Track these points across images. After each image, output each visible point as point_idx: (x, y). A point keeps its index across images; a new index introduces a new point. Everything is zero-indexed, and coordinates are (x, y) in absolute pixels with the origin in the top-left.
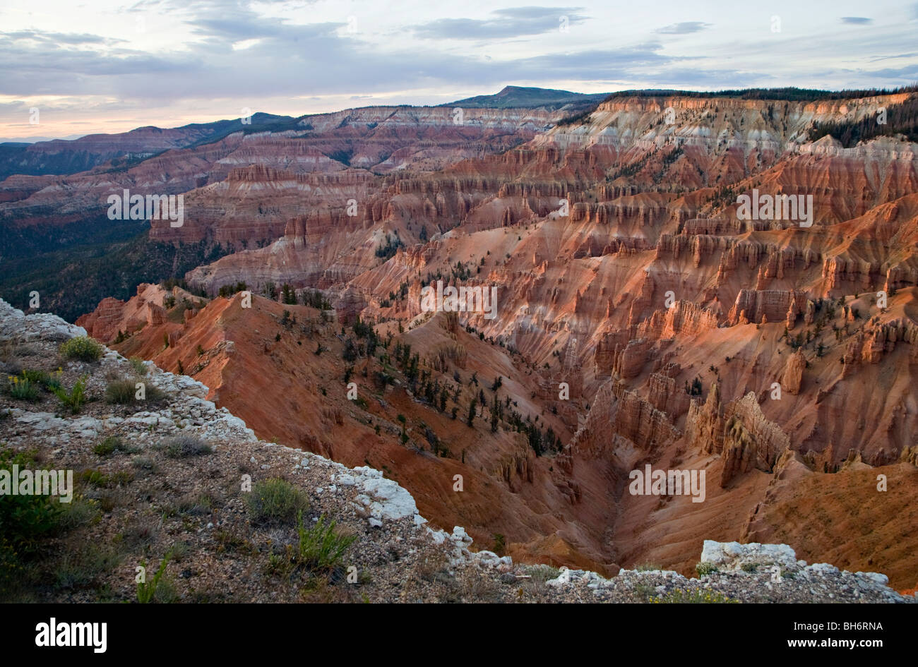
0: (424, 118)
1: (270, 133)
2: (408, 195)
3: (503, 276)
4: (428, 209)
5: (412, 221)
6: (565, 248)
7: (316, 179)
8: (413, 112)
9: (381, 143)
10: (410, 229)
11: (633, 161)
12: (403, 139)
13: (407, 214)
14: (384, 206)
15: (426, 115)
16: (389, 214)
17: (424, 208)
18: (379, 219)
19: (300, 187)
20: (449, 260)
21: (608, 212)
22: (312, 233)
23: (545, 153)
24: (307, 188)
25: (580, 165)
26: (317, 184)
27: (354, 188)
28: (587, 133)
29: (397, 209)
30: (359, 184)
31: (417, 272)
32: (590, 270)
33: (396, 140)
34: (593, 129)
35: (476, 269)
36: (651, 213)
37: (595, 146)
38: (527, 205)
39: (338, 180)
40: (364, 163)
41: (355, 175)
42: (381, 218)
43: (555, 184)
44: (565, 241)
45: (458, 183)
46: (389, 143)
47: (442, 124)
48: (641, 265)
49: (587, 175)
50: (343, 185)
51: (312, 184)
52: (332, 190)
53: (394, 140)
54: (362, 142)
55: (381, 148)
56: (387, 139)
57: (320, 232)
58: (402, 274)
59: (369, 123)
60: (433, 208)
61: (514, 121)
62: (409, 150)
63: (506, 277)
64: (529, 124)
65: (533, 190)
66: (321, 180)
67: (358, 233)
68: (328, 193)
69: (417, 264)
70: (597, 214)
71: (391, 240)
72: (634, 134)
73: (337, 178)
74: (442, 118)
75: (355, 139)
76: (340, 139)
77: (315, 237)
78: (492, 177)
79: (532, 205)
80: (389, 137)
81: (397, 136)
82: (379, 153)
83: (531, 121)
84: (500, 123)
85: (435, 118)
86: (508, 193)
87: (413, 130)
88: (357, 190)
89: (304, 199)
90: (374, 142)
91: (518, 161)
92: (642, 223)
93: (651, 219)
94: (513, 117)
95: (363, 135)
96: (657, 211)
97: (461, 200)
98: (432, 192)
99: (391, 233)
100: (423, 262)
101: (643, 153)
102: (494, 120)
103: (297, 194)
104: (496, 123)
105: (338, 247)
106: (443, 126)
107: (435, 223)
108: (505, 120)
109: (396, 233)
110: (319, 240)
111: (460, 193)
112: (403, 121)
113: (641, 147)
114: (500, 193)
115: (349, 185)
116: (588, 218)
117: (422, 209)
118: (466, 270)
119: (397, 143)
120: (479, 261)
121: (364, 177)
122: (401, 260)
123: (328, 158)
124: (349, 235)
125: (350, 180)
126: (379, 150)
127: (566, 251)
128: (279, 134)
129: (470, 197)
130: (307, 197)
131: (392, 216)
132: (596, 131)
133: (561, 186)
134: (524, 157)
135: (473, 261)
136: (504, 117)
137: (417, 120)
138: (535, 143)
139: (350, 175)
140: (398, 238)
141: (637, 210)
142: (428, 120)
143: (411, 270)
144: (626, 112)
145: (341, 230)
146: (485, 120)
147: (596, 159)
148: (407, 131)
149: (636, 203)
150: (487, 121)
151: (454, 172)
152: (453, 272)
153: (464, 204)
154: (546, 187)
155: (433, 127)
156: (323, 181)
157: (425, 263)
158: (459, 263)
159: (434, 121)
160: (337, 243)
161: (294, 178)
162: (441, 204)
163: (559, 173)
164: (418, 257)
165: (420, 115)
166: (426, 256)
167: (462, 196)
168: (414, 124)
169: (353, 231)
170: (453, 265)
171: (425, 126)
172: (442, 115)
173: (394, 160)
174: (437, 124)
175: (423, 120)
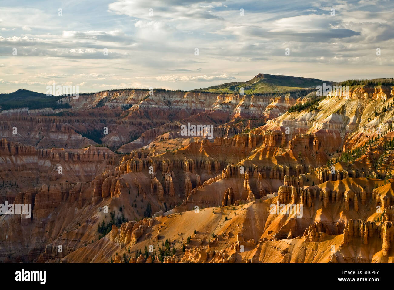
0: (177, 101)
1: (27, 109)
2: (138, 174)
3: (197, 256)
4: (155, 187)
5: (139, 199)
6: (269, 229)
7: (57, 155)
8: (166, 96)
9: (132, 124)
10: (136, 206)
11: (356, 146)
12: (154, 121)
13: (134, 192)
14: (112, 183)
15: (178, 99)
16: (117, 191)
17: (152, 187)
18: (108, 196)
19: (41, 162)
20: (159, 238)
21: (312, 195)
22: (40, 208)
23: (271, 137)
24: (48, 163)
25: (304, 149)
26: (58, 160)
27: (94, 165)
28: (314, 120)
29: (125, 186)
30: (100, 162)
31: (127, 249)
32: (279, 253)
33: (148, 121)
34: (320, 115)
35: (182, 247)
36: (356, 199)
37: (320, 132)
38: (248, 187)
39: (79, 157)
40: (115, 142)
41: (96, 153)
42: (109, 195)
43: (278, 167)
44: (270, 222)
45: (186, 163)
46: (140, 124)
47: (193, 108)
48: (328, 249)
49: (311, 160)
50: (84, 162)
51: (53, 160)
52: (72, 166)
53: (145, 121)
54: (115, 122)
55: (133, 129)
56: (139, 120)
57: (49, 207)
58: (114, 250)
59: (124, 105)
60: (160, 187)
61: (260, 106)
62: (158, 131)
63: (200, 256)
64: (274, 109)
65: (255, 172)
66: (62, 156)
67: (86, 209)
68: (68, 169)
69: (129, 241)
70: (301, 197)
71: (116, 217)
72: (359, 121)
73: (78, 155)
74: (193, 102)
75: (109, 119)
76: (94, 118)
77: (43, 212)
78: (221, 159)
79: (254, 187)
80: (141, 118)
81: (149, 118)
82: (131, 133)
84: (247, 108)
85: (187, 102)
86: (231, 174)
87: (165, 113)
88: (96, 167)
89: (43, 174)
90: (126, 122)
91: (247, 143)
92: (347, 207)
93: (356, 205)
94: (261, 103)
95: (118, 115)
96: (363, 197)
97: (188, 179)
98: (162, 171)
99: (116, 210)
100: (134, 239)
101: (366, 139)
102: (241, 106)
103: (38, 169)
104: (244, 108)
105: (65, 223)
106: (194, 110)
107: (161, 201)
109: (121, 210)
110: (47, 215)
111: (187, 173)
112: (156, 104)
113: (364, 134)
114: (223, 174)
115: (89, 162)
116: (293, 201)
117: (150, 187)
118: (172, 249)
119: (148, 124)
120: (185, 240)
121: (104, 155)
122: (115, 237)
123: (81, 136)
124: (77, 211)
125: (91, 157)
126: (130, 130)
127: (269, 233)
128: (37, 111)
129: (197, 177)
130: (46, 172)
131: (119, 193)
132: (323, 118)
133: (283, 170)
134: (252, 140)
135: (181, 240)
136: (252, 103)
137: (169, 103)
138: (267, 127)
139: (92, 153)
140: (123, 215)
141: (343, 195)
142: (180, 104)
143: (123, 247)
144: (354, 100)
145: (70, 205)
146: (232, 105)
147: (320, 144)
148: (158, 113)
149: (342, 187)
150: (234, 106)
151: (184, 153)
152: (160, 250)
153: (190, 184)
154: (269, 170)
155: (184, 110)
156: (64, 158)
157: (135, 240)
158: (167, 241)
159: (185, 104)
160: (64, 218)
161: (36, 154)
162: (169, 183)
163: (282, 157)
164: (130, 234)
165: (173, 99)
166: (137, 234)
167: (190, 176)
168: (167, 107)
169: (83, 206)
170: (160, 244)
171: (177, 109)
172: (193, 100)
173: (144, 140)
174: (189, 107)
175: (175, 104)
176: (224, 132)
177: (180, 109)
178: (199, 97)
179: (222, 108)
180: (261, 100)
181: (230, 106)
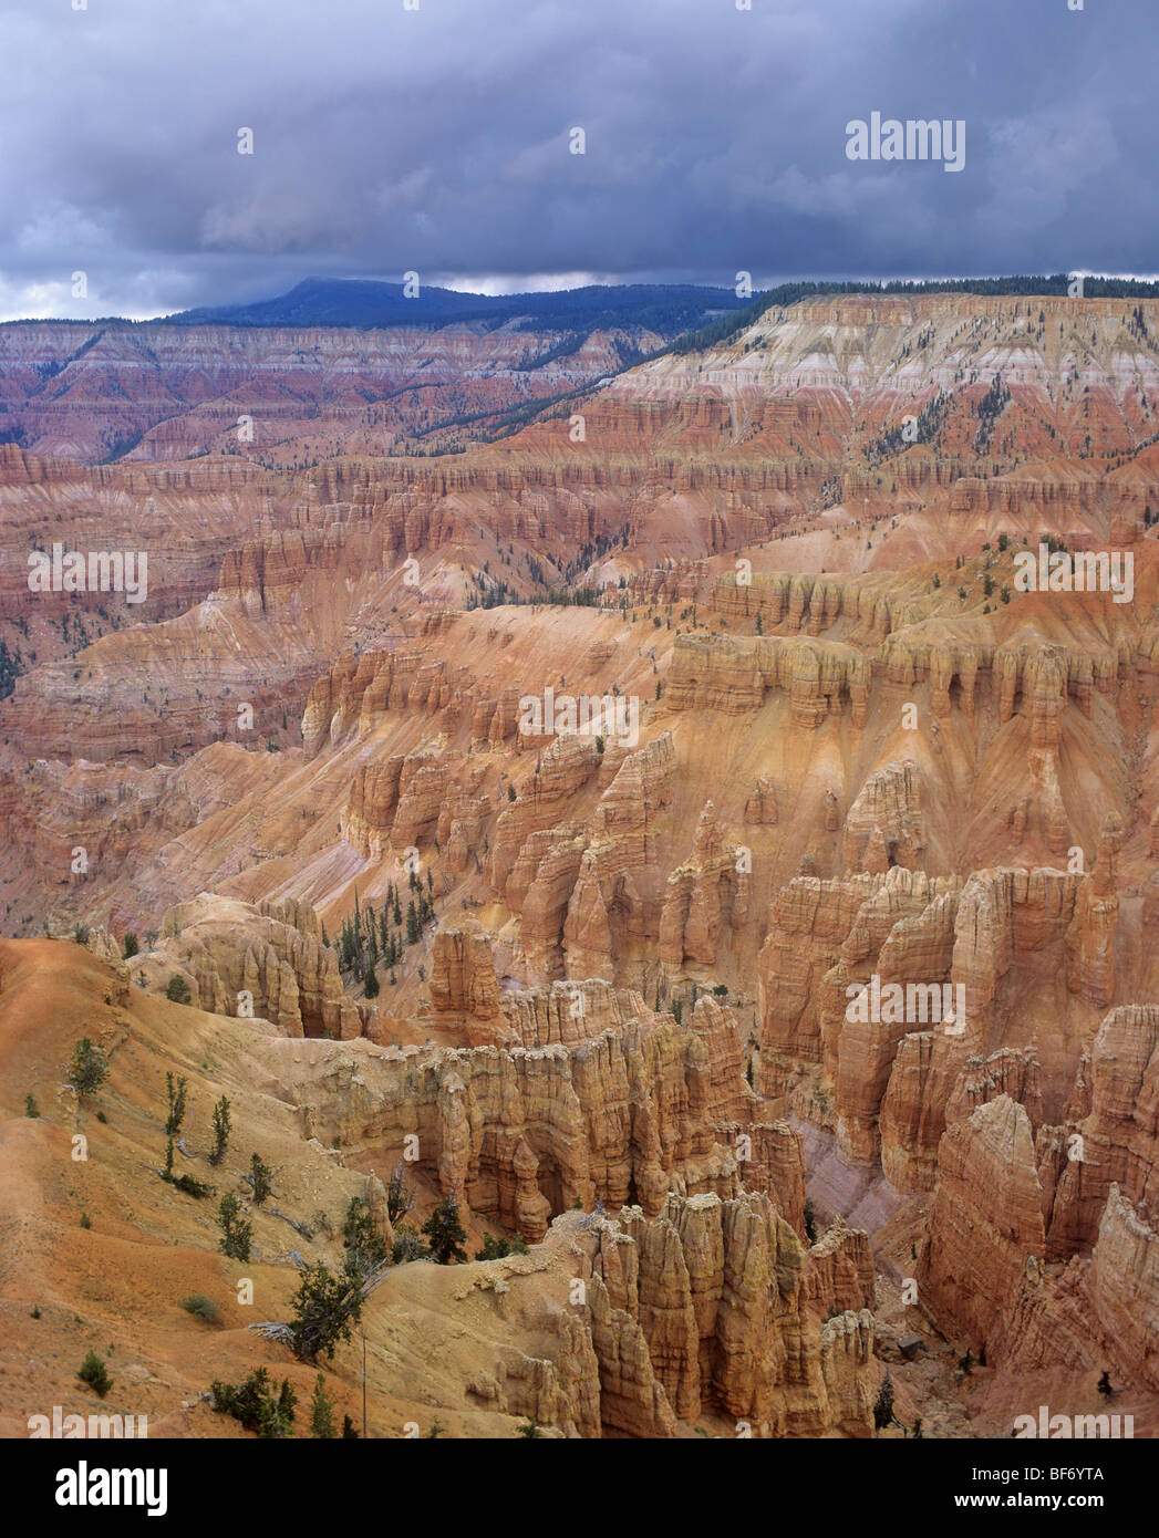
0: (170, 350)
5: (504, 548)
7: (143, 479)
8: (138, 336)
9: (99, 411)
10: (509, 562)
12: (141, 401)
13: (488, 533)
15: (172, 344)
19: (104, 497)
22: (276, 582)
24: (124, 499)
27: (225, 499)
30: (237, 490)
33: (127, 402)
39: (188, 483)
41: (226, 470)
46: (115, 410)
47: (218, 366)
52: (180, 502)
53: (122, 403)
54: (38, 409)
55: (103, 423)
56: (105, 402)
57: (290, 580)
59: (38, 363)
60: (532, 521)
61: (397, 356)
66: (153, 480)
67: (374, 578)
68: (176, 509)
73: (188, 476)
74: (215, 351)
77: (282, 591)
81: (126, 394)
82: (102, 433)
83: (440, 356)
84: (364, 361)
85: (199, 351)
89: (123, 525)
94: (393, 349)
95: (33, 392)
102: (352, 356)
106: (222, 371)
107: (540, 552)
108: (375, 355)
109: (487, 571)
110: (291, 598)
112: (124, 359)
115: (214, 490)
119: (131, 409)
124: (352, 584)
125: (216, 480)
126: (100, 429)
130: (128, 520)
136: (373, 348)
137: (152, 355)
142: (181, 356)
145: (331, 574)
146: (327, 356)
148: (143, 379)
150: (331, 357)
155: (196, 371)
156: (157, 484)
159: (196, 357)
160: (331, 602)
161: (84, 478)
165: (159, 343)
168: (150, 365)
169: (360, 575)
171: (178, 370)
172: (215, 343)
173: (154, 450)
174: (207, 365)
175: (166, 356)
176: (373, 420)
177: (186, 371)
178: (228, 339)
179: (302, 362)
180: (394, 340)
181: (319, 358)
